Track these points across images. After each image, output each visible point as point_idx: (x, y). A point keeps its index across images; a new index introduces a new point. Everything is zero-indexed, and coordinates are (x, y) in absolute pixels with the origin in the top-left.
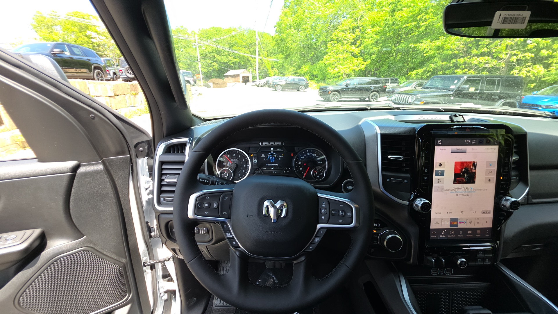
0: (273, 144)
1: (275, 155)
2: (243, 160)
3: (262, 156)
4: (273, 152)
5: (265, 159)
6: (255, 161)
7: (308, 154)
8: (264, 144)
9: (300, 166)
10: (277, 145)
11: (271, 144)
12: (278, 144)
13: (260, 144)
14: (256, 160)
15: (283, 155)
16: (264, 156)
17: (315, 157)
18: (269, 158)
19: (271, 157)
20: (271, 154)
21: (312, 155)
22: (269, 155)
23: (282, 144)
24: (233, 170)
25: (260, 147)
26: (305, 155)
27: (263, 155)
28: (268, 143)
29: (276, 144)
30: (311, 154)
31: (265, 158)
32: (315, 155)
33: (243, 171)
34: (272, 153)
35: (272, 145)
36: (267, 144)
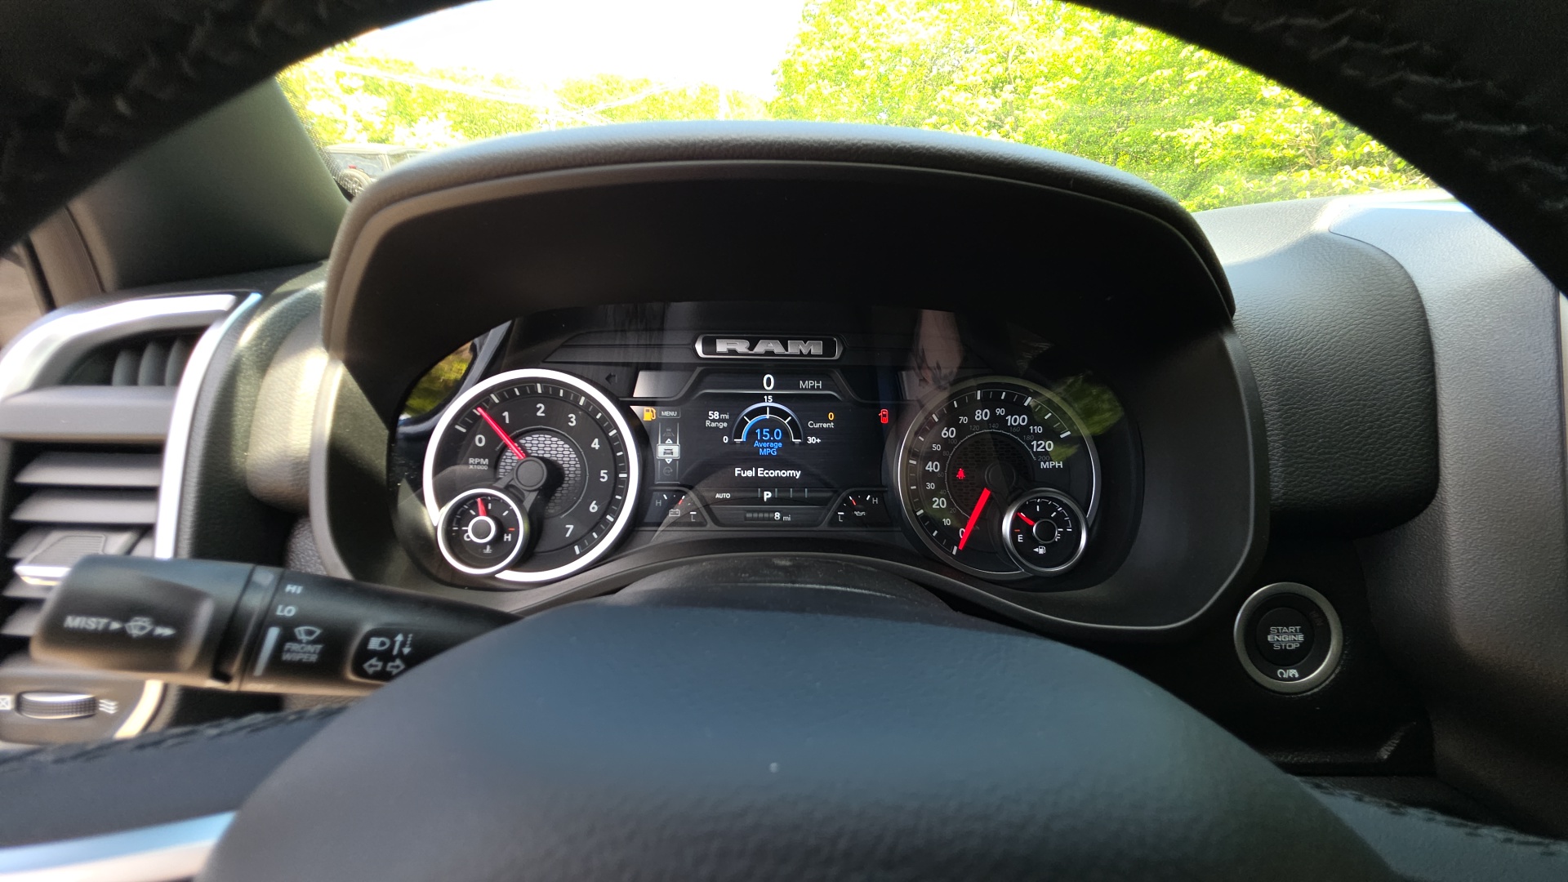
0: (777, 348)
1: (785, 415)
2: (596, 444)
3: (708, 423)
4: (776, 398)
5: (726, 439)
6: (668, 451)
7: (981, 415)
8: (722, 346)
9: (931, 486)
10: (801, 354)
11: (761, 348)
12: (805, 352)
13: (699, 347)
14: (675, 442)
15: (831, 416)
16: (719, 420)
17: (1024, 431)
18: (752, 433)
19: (761, 425)
20: (762, 411)
21: (1003, 420)
22: (751, 415)
23: (829, 349)
24: (528, 503)
25: (699, 369)
26: (964, 420)
27: (716, 415)
28: (747, 344)
29: (790, 350)
30: (1000, 411)
31: (724, 431)
32: (1021, 420)
33: (594, 508)
34: (769, 403)
35: (771, 353)
36: (741, 347)
